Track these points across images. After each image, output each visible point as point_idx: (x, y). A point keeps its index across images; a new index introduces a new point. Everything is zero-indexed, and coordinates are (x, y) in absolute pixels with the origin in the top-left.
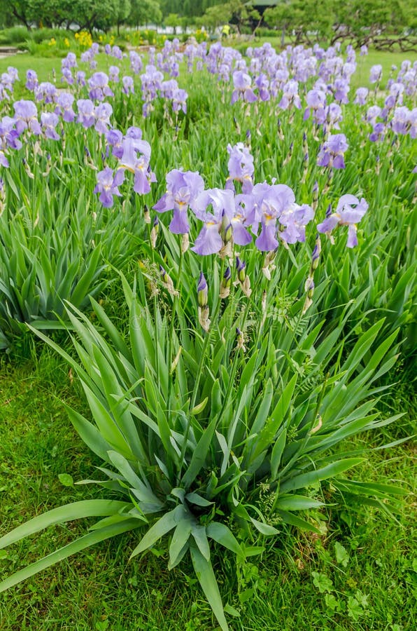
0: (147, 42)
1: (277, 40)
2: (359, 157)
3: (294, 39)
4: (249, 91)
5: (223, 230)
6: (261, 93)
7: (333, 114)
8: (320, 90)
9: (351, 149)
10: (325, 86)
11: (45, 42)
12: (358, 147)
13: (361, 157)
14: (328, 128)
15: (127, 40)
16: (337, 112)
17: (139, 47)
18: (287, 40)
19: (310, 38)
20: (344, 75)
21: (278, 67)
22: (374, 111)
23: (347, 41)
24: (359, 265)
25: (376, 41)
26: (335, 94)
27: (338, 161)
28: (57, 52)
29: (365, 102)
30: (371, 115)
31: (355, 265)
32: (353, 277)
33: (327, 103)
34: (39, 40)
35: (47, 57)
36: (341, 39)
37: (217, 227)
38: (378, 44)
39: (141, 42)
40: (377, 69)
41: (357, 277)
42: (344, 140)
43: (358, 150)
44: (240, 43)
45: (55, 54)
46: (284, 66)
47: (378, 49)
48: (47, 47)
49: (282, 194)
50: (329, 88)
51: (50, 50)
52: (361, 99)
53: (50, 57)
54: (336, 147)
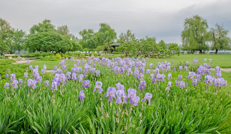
0: (77, 56)
1: (120, 55)
2: (150, 87)
3: (125, 55)
4: (119, 71)
5: (122, 98)
6: (122, 71)
7: (141, 76)
8: (137, 70)
9: (147, 86)
10: (138, 69)
11: (46, 57)
12: (149, 85)
13: (151, 87)
14: (140, 79)
15: (71, 55)
16: (142, 75)
17: (76, 57)
18: (123, 55)
19: (130, 54)
20: (143, 66)
21: (123, 64)
22: (152, 75)
23: (142, 55)
24: (154, 115)
25: (151, 55)
26: (141, 71)
27: (144, 87)
28: (50, 59)
29: (149, 73)
30: (152, 76)
31: (152, 114)
32: (152, 118)
33: (140, 73)
34: (44, 56)
35: (46, 61)
36: (140, 55)
37: (121, 98)
38: (151, 56)
39: (76, 56)
40: (151, 64)
41: (153, 118)
42: (145, 82)
43: (149, 86)
44: (108, 56)
45: (49, 60)
46: (125, 64)
47: (152, 57)
48: (47, 58)
49: (134, 91)
50: (139, 69)
51: (48, 59)
52: (148, 72)
53: (47, 61)
54: (143, 83)
